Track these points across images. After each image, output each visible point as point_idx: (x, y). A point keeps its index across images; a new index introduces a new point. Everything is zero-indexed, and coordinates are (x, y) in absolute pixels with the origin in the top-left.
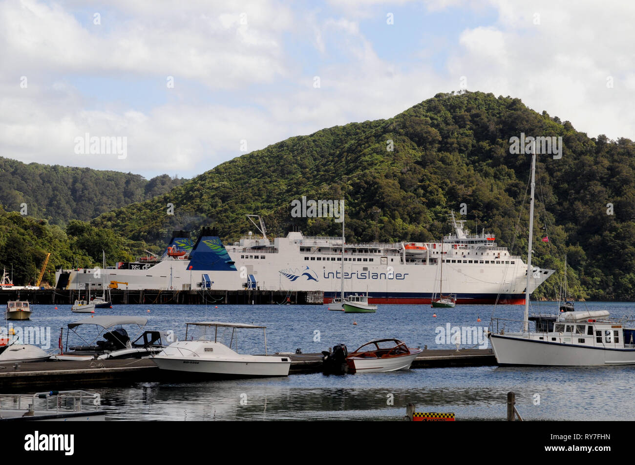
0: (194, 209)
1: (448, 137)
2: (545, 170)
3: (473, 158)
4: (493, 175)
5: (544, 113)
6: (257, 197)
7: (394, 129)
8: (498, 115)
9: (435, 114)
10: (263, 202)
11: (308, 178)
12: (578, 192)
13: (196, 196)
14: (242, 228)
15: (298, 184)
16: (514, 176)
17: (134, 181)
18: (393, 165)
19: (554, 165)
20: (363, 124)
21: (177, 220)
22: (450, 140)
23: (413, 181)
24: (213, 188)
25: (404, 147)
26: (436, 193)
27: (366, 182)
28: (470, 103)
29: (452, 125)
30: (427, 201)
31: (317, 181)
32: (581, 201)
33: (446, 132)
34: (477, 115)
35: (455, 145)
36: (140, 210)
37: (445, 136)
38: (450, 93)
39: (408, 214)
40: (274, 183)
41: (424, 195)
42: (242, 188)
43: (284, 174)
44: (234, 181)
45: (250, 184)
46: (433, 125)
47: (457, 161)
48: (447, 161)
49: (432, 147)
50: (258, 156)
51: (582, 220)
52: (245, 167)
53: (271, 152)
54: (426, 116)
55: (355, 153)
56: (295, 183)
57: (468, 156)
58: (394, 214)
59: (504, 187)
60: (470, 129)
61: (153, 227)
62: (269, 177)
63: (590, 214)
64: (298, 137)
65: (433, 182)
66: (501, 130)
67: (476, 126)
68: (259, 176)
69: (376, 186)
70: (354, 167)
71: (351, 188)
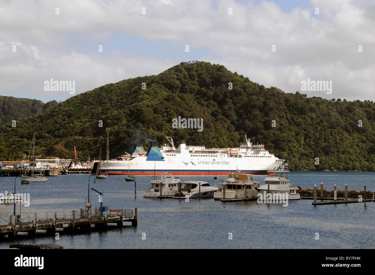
0: (53, 122)
1: (185, 85)
2: (232, 103)
3: (198, 96)
4: (206, 105)
5: (235, 73)
6: (86, 116)
7: (157, 81)
8: (212, 74)
9: (179, 73)
10: (89, 119)
11: (112, 106)
12: (247, 115)
13: (56, 115)
14: (76, 132)
15: (107, 109)
16: (216, 106)
17: (37, 104)
18: (152, 100)
19: (237, 101)
20: (143, 77)
21: (44, 128)
22: (186, 87)
23: (162, 109)
24: (64, 111)
25: (161, 90)
26: (173, 115)
27: (137, 110)
28: (198, 68)
29: (188, 79)
30: (168, 119)
31: (116, 108)
32: (248, 119)
33: (184, 83)
34: (201, 74)
35: (188, 90)
36: (26, 122)
37: (183, 85)
38: (188, 62)
39: (157, 126)
40: (96, 109)
41: (167, 116)
42: (79, 111)
43: (101, 104)
44: (76, 107)
45: (83, 109)
46: (177, 79)
47: (189, 98)
48: (184, 98)
49: (176, 91)
50: (89, 94)
51: (248, 129)
52: (81, 100)
53: (96, 92)
54: (175, 74)
55: (136, 94)
56: (106, 109)
57: (195, 95)
58: (149, 126)
59: (210, 112)
60: (197, 81)
61: (31, 131)
62: (93, 105)
63: (252, 126)
64: (110, 84)
65: (172, 109)
66: (212, 82)
67: (200, 79)
68: (88, 105)
69: (141, 112)
70: (134, 101)
71: (129, 112)
